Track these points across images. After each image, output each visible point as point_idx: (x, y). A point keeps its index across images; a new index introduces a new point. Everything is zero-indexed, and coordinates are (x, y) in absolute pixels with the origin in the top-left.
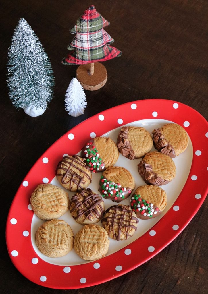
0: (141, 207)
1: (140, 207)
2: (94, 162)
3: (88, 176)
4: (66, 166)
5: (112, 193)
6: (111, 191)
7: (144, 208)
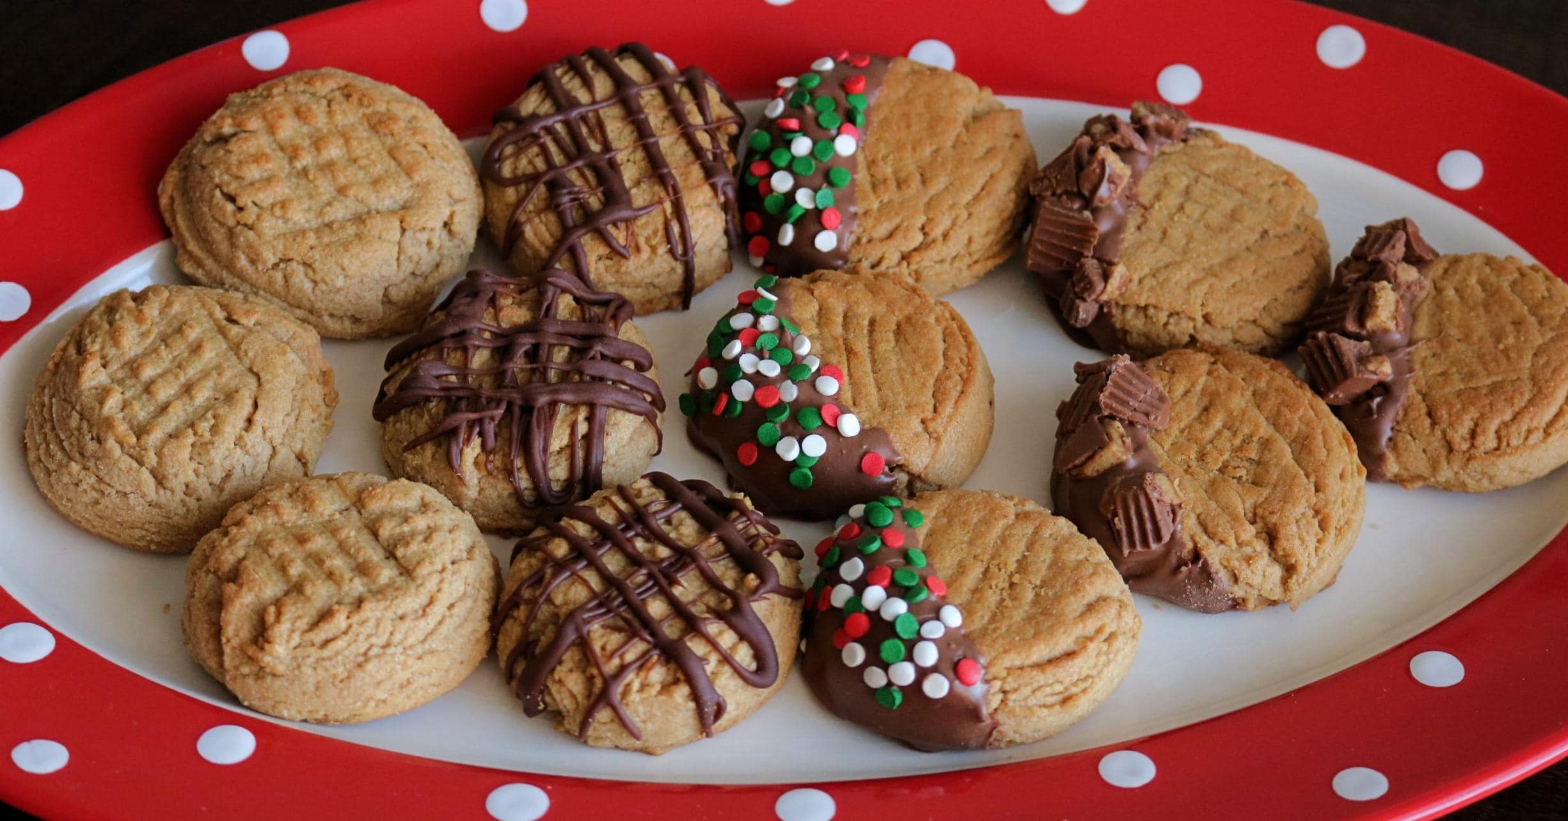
0: (860, 586)
1: (852, 584)
2: (789, 168)
3: (676, 228)
4: (588, 84)
5: (742, 391)
6: (746, 377)
7: (874, 595)
